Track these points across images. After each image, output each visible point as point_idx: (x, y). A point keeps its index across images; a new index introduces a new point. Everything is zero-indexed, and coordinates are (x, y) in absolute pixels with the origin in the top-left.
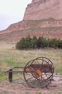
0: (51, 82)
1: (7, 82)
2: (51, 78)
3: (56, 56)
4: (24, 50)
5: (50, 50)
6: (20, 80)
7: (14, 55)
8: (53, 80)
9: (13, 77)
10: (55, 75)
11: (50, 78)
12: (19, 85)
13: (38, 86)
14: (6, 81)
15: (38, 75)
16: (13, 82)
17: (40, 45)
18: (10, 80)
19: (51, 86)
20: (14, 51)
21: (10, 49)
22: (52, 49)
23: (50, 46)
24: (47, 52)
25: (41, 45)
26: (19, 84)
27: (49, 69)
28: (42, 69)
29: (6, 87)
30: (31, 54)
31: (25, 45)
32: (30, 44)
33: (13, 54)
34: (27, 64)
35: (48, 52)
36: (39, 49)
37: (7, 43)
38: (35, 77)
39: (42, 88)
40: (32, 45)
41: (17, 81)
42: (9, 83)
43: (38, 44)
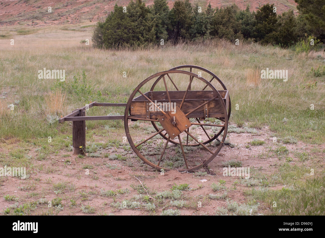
0: (222, 152)
1: (68, 156)
2: (220, 138)
3: (237, 66)
4: (124, 48)
5: (216, 46)
6: (113, 149)
7: (89, 67)
8: (228, 144)
9: (87, 138)
10: (235, 130)
11: (216, 137)
12: (109, 163)
13: (176, 164)
14: (63, 153)
15: (176, 125)
16: (87, 154)
17: (179, 29)
18: (77, 147)
19: (223, 163)
20: (87, 54)
21: (74, 48)
22: (223, 42)
23: (215, 33)
24: (203, 54)
25: (183, 31)
26: (111, 160)
27: (212, 105)
28: (188, 107)
29: (66, 171)
30: (148, 61)
31: (126, 31)
32: (142, 28)
33: (85, 64)
34: (137, 90)
35: (208, 52)
36: (175, 43)
37: (62, 26)
38: (164, 137)
39: (191, 171)
40: (149, 30)
41: (103, 152)
42: (73, 157)
43: (170, 27)
